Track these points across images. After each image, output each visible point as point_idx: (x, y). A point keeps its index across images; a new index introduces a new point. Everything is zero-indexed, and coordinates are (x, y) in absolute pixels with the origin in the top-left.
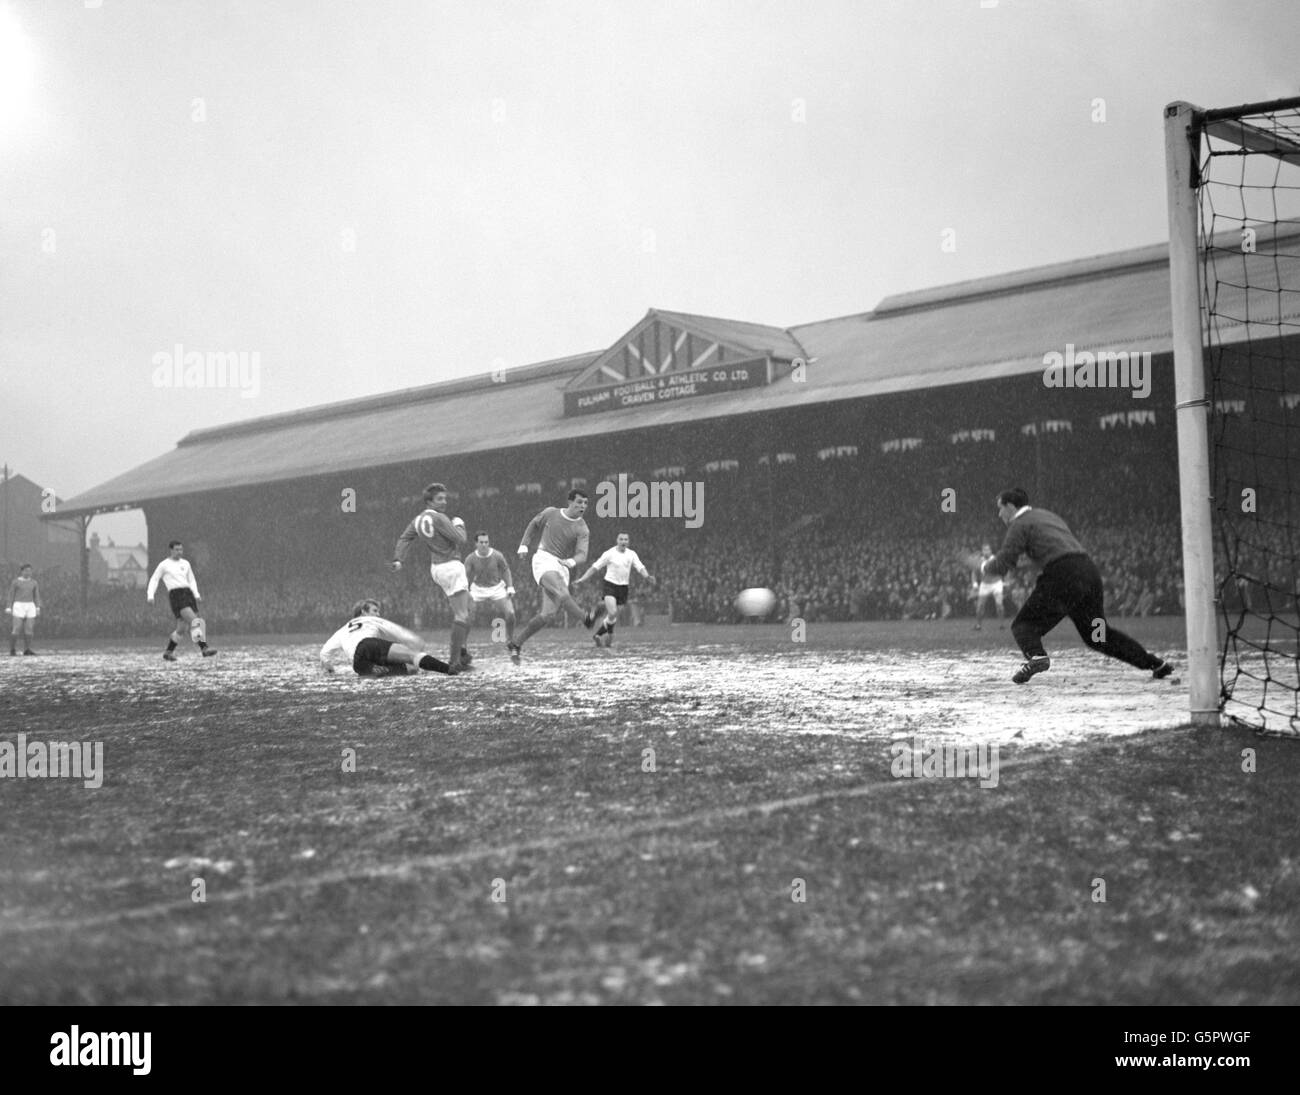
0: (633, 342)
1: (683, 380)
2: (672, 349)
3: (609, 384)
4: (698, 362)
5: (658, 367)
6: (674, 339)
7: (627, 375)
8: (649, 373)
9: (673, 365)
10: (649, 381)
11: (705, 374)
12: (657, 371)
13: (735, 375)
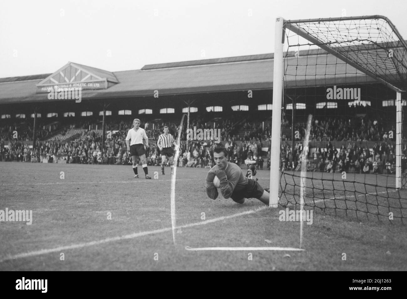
0: (62, 71)
1: (78, 85)
2: (75, 75)
3: (53, 84)
4: (83, 80)
5: (70, 80)
6: (76, 72)
7: (59, 82)
8: (66, 82)
9: (75, 80)
10: (66, 84)
11: (85, 84)
12: (70, 81)
13: (95, 85)
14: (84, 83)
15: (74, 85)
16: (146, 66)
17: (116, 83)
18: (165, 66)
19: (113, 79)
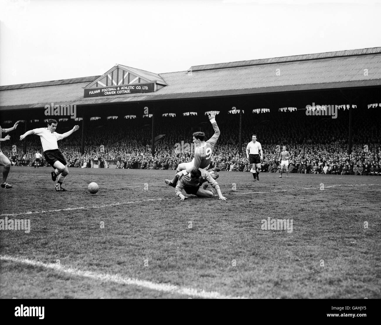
0: (109, 74)
1: (126, 88)
2: (123, 78)
3: (100, 87)
4: (131, 83)
6: (124, 74)
7: (107, 85)
8: (114, 85)
9: (123, 82)
10: (114, 87)
11: (134, 86)
12: (117, 84)
13: (144, 88)
14: (132, 86)
15: (122, 88)
16: (193, 67)
17: (164, 86)
18: (212, 68)
19: (160, 81)
